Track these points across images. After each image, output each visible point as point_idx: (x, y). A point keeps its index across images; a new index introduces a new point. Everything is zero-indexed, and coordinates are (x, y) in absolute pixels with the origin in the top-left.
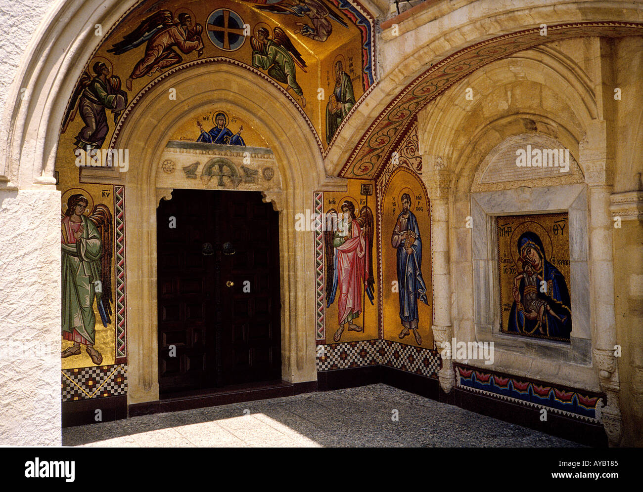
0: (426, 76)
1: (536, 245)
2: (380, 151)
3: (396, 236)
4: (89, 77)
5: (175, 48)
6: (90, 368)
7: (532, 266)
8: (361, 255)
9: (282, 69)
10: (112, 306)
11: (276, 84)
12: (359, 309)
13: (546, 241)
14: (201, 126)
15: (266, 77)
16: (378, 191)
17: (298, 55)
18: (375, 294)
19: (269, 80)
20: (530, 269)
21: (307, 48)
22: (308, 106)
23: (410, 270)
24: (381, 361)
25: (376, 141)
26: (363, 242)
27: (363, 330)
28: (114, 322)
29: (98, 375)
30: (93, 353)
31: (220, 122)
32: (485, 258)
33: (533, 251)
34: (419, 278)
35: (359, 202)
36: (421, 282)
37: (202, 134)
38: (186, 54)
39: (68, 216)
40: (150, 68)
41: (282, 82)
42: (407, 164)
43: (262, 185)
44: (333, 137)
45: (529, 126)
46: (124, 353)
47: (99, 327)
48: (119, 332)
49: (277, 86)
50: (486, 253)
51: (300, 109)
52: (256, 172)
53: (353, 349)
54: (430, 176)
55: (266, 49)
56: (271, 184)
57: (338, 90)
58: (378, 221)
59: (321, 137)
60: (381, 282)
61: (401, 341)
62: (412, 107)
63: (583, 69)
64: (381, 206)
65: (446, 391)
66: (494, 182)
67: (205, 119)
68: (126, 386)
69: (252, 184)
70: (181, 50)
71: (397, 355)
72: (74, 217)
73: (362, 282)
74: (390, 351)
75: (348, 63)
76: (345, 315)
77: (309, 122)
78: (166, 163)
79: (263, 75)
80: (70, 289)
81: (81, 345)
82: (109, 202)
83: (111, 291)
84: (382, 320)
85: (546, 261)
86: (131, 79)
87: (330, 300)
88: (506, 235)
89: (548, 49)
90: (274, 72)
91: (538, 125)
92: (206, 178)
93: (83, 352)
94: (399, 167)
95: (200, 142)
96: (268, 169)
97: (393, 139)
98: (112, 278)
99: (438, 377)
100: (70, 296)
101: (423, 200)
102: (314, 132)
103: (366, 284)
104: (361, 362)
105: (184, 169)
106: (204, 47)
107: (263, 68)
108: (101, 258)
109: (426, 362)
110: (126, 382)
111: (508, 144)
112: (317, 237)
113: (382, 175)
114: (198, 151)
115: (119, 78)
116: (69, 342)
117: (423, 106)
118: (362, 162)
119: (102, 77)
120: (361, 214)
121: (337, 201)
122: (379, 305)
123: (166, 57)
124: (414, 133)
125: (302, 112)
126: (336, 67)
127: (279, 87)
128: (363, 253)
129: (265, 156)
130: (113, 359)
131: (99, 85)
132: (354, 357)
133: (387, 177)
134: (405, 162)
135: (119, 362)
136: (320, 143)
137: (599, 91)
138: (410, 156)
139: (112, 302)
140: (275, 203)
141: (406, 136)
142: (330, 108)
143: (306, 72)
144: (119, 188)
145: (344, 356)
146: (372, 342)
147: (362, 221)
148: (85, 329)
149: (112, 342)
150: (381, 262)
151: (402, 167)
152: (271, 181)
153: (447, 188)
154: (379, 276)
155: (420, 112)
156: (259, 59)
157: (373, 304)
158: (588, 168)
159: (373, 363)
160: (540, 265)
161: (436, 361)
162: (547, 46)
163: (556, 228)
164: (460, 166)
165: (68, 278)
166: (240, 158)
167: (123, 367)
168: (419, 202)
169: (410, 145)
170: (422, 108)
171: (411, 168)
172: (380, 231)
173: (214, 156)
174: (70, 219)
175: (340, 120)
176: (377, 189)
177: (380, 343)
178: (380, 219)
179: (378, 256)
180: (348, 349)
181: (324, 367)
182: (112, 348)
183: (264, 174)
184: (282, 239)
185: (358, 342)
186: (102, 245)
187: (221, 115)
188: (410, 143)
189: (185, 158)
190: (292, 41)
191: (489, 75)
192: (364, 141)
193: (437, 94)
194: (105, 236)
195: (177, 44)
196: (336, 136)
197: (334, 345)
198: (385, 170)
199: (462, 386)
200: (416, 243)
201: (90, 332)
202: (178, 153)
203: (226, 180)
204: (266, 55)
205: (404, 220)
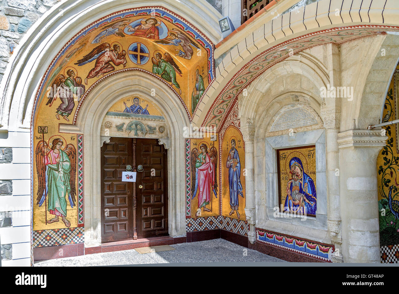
0: (239, 73)
1: (299, 164)
2: (220, 117)
3: (228, 162)
4: (64, 77)
5: (111, 63)
6: (64, 229)
7: (297, 176)
8: (210, 172)
9: (168, 75)
10: (76, 197)
11: (165, 82)
12: (209, 200)
13: (304, 162)
14: (125, 104)
15: (160, 79)
16: (220, 139)
17: (177, 67)
18: (218, 193)
19: (162, 80)
20: (296, 177)
21: (182, 64)
22: (183, 94)
23: (235, 179)
24: (221, 227)
25: (217, 111)
26: (211, 165)
27: (211, 211)
28: (77, 205)
29: (68, 232)
30: (66, 221)
31: (136, 102)
32: (272, 172)
33: (297, 167)
34: (239, 183)
35: (210, 145)
36: (240, 186)
37: (126, 109)
38: (117, 66)
39: (53, 149)
40: (97, 73)
41: (169, 81)
42: (234, 124)
43: (158, 136)
44: (195, 110)
45: (295, 99)
46: (82, 221)
47: (69, 207)
48: (80, 210)
49: (166, 84)
50: (272, 169)
51: (178, 96)
52: (155, 129)
53: (206, 221)
54: (245, 129)
55: (160, 64)
56: (163, 134)
57: (197, 85)
58: (220, 154)
59: (189, 111)
60: (221, 186)
61: (231, 217)
62: (235, 92)
63: (323, 63)
64: (221, 147)
65: (251, 243)
66: (277, 131)
67: (127, 100)
68: (84, 238)
69: (153, 135)
70: (114, 64)
71: (228, 224)
72: (56, 151)
73: (211, 186)
74: (225, 222)
75: (201, 69)
76: (202, 203)
77: (183, 102)
78: (106, 123)
79: (158, 78)
80: (53, 188)
81: (59, 217)
82: (75, 143)
83: (75, 189)
84: (221, 206)
85: (304, 173)
86: (87, 79)
87: (193, 195)
88: (284, 159)
89: (304, 54)
90: (164, 76)
91: (300, 98)
92: (128, 131)
93: (60, 220)
94: (230, 125)
95: (125, 113)
96: (161, 127)
97: (226, 110)
98: (76, 182)
99: (247, 236)
100: (53, 192)
101: (242, 142)
102: (186, 108)
103: (213, 187)
104: (210, 228)
105: (117, 126)
106: (127, 63)
107: (159, 74)
108: (70, 172)
109: (242, 227)
110: (83, 236)
111: (284, 110)
112: (187, 162)
113: (222, 130)
114: (124, 117)
115: (81, 78)
116: (53, 215)
117: (240, 91)
118: (211, 123)
119: (71, 78)
120: (211, 151)
121: (198, 144)
122: (220, 198)
123: (106, 68)
124: (236, 107)
125: (179, 97)
126: (196, 72)
127: (167, 84)
128: (212, 171)
129: (160, 120)
130: (76, 224)
131: (70, 82)
132: (206, 225)
133: (224, 131)
134: (233, 123)
135: (79, 226)
136: (189, 113)
137: (331, 74)
138: (235, 119)
139: (76, 195)
140: (165, 145)
141: (233, 109)
142: (193, 94)
143: (181, 76)
144: (80, 136)
145: (201, 224)
146: (216, 217)
147: (211, 154)
148: (61, 209)
149: (76, 216)
150: (221, 176)
151: (231, 125)
152: (163, 133)
153: (253, 135)
154: (220, 183)
155: (239, 95)
156: (156, 69)
157: (217, 198)
158: (325, 119)
159: (216, 228)
160: (301, 175)
161: (247, 227)
162: (303, 52)
163: (309, 154)
164: (259, 123)
165: (52, 182)
166: (147, 121)
167: (82, 229)
168: (239, 143)
169: (235, 113)
170: (240, 92)
171: (236, 126)
172: (221, 160)
173: (133, 120)
174: (54, 151)
175: (197, 100)
176: (219, 138)
177: (220, 218)
178: (221, 153)
179: (220, 173)
180: (203, 221)
181: (190, 230)
182: (76, 219)
183: (159, 130)
184: (169, 164)
185: (208, 217)
186: (71, 166)
187: (136, 98)
188: (235, 112)
189: (117, 121)
190: (174, 59)
191: (273, 71)
192: (211, 111)
193: (247, 84)
194: (72, 161)
195: (112, 60)
196: (196, 109)
197: (195, 219)
198: (223, 127)
199: (260, 240)
200: (238, 165)
201: (64, 210)
202: (113, 118)
203: (139, 133)
204: (160, 67)
205: (232, 153)
